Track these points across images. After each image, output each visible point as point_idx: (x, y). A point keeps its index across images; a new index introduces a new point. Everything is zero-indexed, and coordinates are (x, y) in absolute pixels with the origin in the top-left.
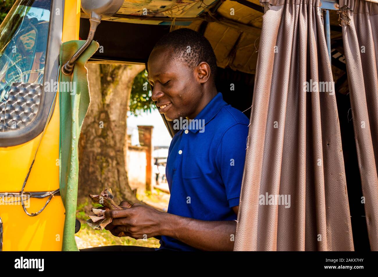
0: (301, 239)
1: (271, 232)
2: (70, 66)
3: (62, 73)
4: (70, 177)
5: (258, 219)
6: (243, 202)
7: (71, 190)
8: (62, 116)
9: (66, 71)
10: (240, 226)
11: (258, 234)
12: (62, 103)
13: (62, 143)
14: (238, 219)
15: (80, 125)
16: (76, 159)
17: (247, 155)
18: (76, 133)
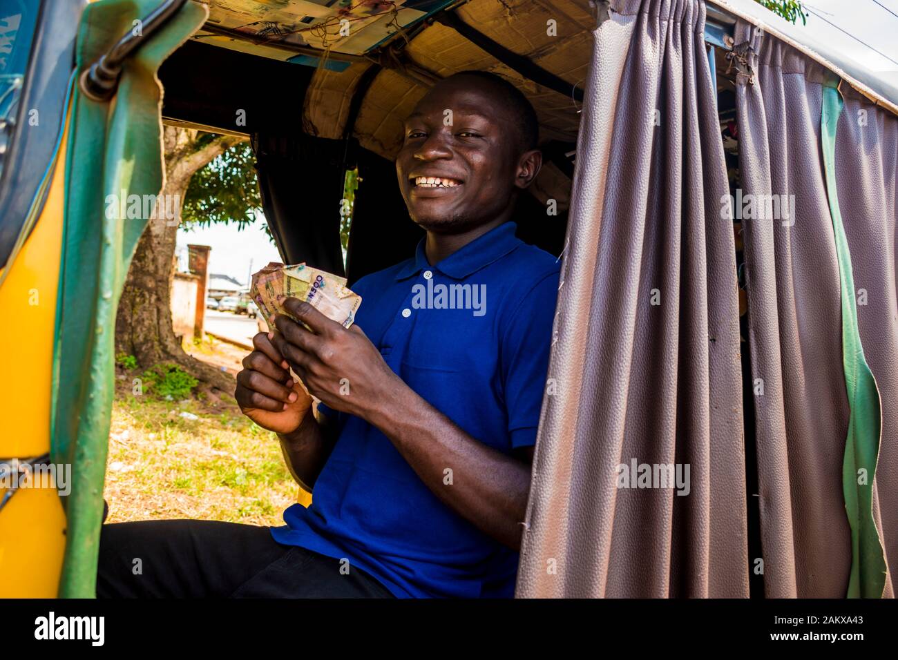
0: (664, 564)
1: (604, 549)
2: (110, 72)
3: (82, 91)
4: (87, 421)
5: (567, 515)
6: (542, 476)
7: (89, 461)
8: (69, 224)
9: (93, 87)
10: (535, 538)
11: (569, 553)
12: (74, 183)
13: (65, 308)
14: (527, 519)
15: (125, 255)
16: (108, 363)
17: (552, 359)
18: (113, 282)
